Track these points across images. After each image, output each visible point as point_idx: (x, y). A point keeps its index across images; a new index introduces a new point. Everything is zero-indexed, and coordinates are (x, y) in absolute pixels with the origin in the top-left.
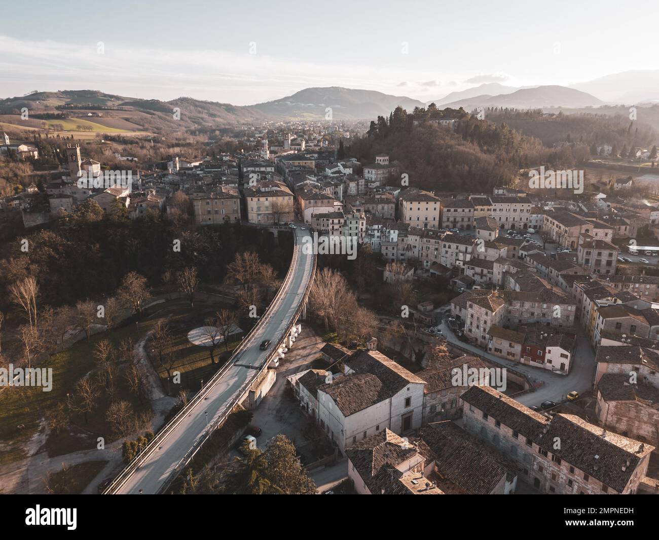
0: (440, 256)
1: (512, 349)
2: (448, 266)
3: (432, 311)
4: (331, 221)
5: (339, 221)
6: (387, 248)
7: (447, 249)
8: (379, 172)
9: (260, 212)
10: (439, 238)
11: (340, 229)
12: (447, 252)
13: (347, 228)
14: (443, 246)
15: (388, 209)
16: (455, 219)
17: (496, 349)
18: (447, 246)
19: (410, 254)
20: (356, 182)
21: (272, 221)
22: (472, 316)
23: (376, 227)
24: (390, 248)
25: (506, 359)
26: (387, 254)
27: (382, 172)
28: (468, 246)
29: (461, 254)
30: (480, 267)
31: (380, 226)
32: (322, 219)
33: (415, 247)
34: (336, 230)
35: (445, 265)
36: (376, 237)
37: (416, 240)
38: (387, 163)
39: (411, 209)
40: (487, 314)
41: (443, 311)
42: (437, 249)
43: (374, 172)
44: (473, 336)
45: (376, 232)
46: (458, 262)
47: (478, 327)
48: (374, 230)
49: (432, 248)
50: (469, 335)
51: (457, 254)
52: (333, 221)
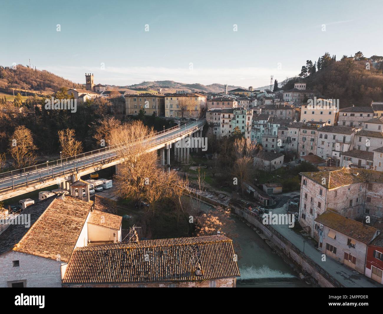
0: (316, 147)
1: (352, 249)
2: (324, 158)
3: (279, 193)
4: (222, 115)
5: (229, 115)
6: (267, 140)
7: (323, 139)
8: (295, 95)
9: (172, 109)
10: (316, 128)
11: (230, 123)
12: (323, 143)
13: (234, 121)
14: (319, 136)
15: (286, 114)
16: (352, 124)
17: (328, 245)
18: (323, 136)
19: (289, 146)
20: (272, 100)
21: (181, 117)
22: (306, 196)
23: (262, 122)
24: (270, 140)
25: (343, 264)
26: (267, 145)
27: (298, 95)
28: (346, 135)
29: (337, 145)
30: (358, 158)
31: (265, 121)
32: (215, 113)
33: (295, 139)
34: (226, 123)
35: (321, 157)
36: (261, 131)
37: (296, 133)
38: (304, 89)
39: (305, 113)
40: (321, 193)
41: (293, 196)
42: (313, 140)
43: (290, 95)
44: (306, 224)
45: (262, 126)
46: (334, 153)
47: (311, 211)
48: (260, 124)
49: (309, 138)
50: (302, 222)
51: (334, 144)
52: (224, 115)
